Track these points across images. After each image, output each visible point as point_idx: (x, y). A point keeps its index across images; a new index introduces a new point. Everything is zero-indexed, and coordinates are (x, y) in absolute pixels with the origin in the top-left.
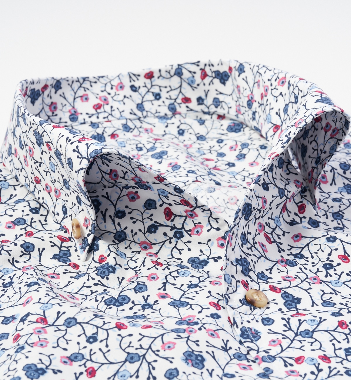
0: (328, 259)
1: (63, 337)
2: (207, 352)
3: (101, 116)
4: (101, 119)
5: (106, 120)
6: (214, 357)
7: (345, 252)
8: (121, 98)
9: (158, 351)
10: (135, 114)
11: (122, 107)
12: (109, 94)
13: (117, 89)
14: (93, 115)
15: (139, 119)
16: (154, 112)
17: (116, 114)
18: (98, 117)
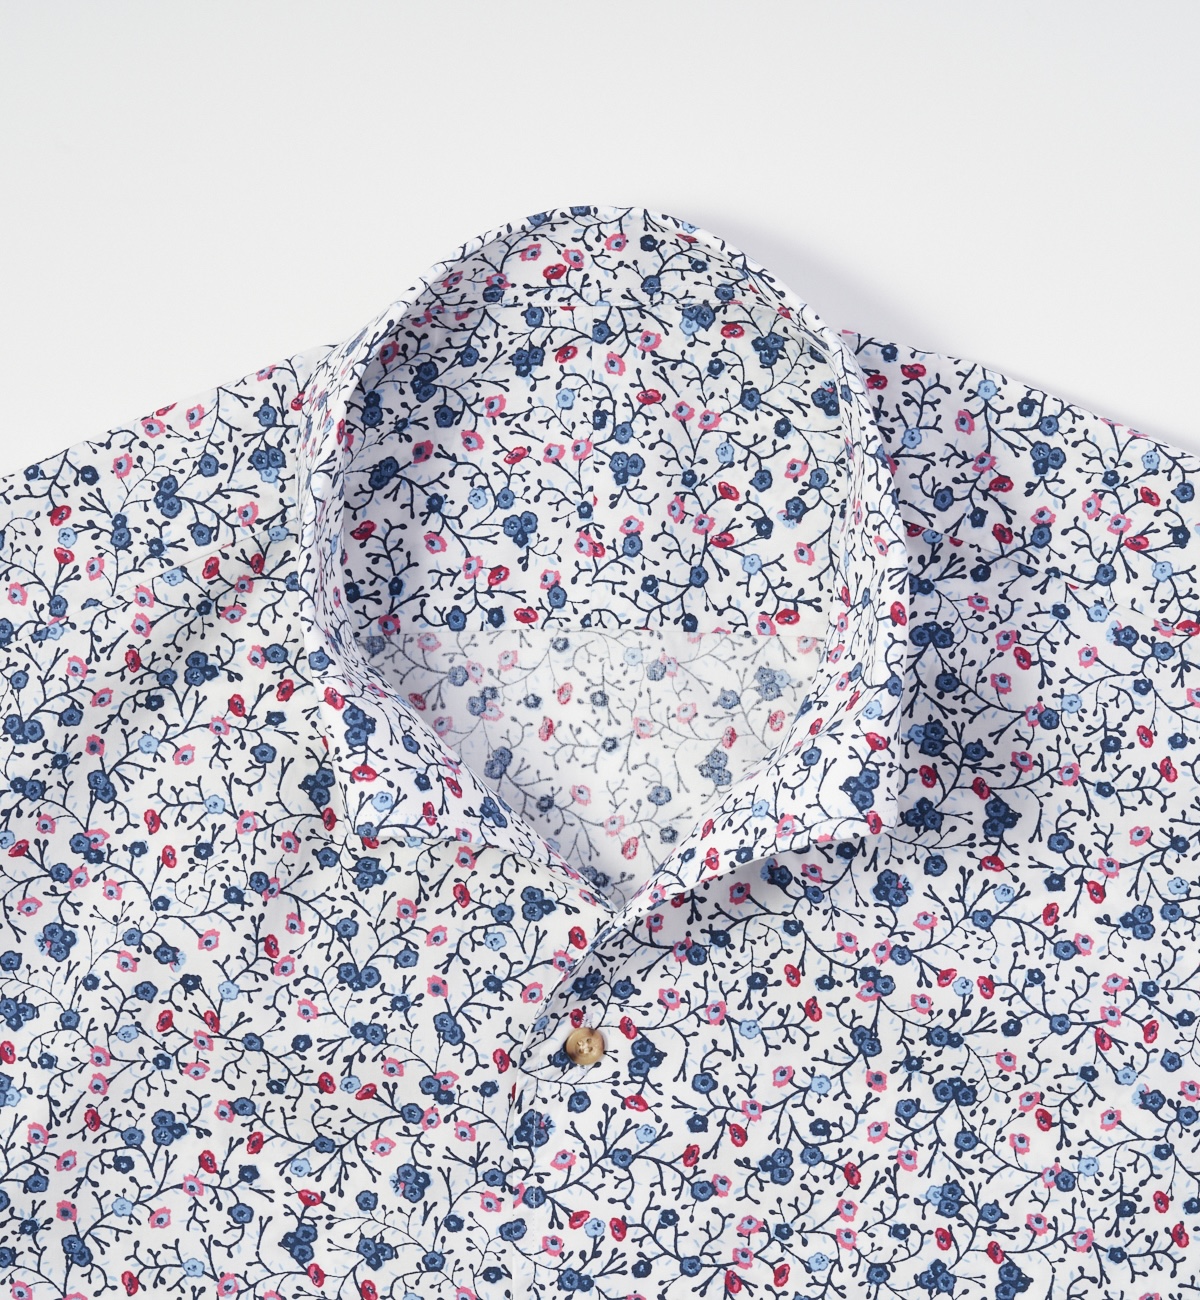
0: (767, 962)
1: (235, 1062)
2: (440, 1169)
3: (556, 294)
4: (553, 303)
5: (565, 304)
6: (447, 1180)
7: (802, 963)
8: (612, 264)
9: (365, 1148)
10: (634, 299)
11: (607, 282)
12: (589, 248)
13: (608, 244)
14: (539, 289)
15: (640, 308)
16: (679, 294)
17: (591, 294)
18: (547, 297)
